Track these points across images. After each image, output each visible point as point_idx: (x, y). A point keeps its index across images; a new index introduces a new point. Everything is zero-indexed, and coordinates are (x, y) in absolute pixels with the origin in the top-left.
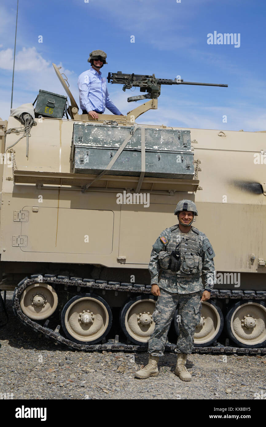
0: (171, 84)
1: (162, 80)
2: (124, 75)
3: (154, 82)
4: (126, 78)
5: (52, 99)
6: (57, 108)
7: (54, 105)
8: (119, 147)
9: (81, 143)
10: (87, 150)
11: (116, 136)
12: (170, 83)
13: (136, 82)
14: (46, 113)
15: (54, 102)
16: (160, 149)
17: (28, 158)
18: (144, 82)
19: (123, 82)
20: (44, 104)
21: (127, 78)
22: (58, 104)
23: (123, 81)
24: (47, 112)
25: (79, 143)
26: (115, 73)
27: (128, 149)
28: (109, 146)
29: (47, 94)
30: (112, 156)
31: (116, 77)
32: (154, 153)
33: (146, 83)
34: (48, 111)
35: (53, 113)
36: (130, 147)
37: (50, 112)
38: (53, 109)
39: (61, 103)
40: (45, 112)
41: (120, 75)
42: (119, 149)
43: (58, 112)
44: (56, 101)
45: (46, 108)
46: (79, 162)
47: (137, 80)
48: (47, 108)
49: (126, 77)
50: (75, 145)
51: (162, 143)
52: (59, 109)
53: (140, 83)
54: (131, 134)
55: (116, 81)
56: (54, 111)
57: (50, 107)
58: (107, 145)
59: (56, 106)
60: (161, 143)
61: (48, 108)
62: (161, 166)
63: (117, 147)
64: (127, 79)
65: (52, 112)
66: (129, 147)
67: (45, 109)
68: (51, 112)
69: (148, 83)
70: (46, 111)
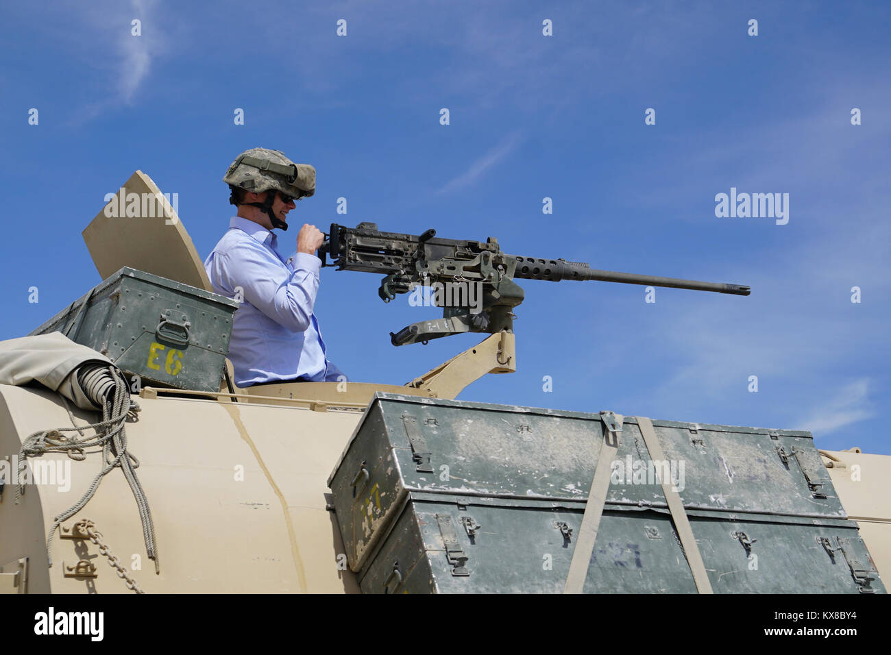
0: (559, 280)
1: (525, 260)
2: (386, 237)
3: (505, 267)
4: (396, 250)
5: (178, 311)
6: (200, 349)
7: (187, 336)
8: (581, 498)
9: (428, 483)
10: (463, 514)
11: (556, 451)
12: (554, 275)
13: (438, 264)
14: (153, 369)
15: (188, 323)
16: (736, 508)
17: (157, 565)
18: (466, 264)
19: (385, 264)
20: (144, 332)
21: (401, 249)
22: (202, 334)
23: (387, 260)
24: (158, 368)
25: (423, 484)
26: (352, 228)
27: (621, 508)
28: (545, 496)
29: (155, 287)
30: (567, 538)
31: (358, 243)
32: (718, 524)
33: (477, 269)
34: (162, 361)
35: (181, 371)
36: (625, 500)
37: (170, 364)
38: (180, 353)
39: (215, 326)
40: (151, 365)
41: (371, 236)
42: (588, 508)
43: (201, 368)
44: (192, 320)
45: (153, 349)
46: (447, 569)
47: (436, 258)
48: (158, 350)
49: (394, 246)
50: (406, 492)
51: (734, 480)
52: (206, 356)
53: (453, 268)
54: (612, 442)
55: (358, 258)
56: (186, 362)
57: (170, 345)
58: (535, 489)
59: (193, 338)
60: (731, 481)
61: (162, 347)
62: (766, 580)
63: (578, 498)
64: (399, 253)
65: (179, 366)
66: (621, 498)
67: (148, 351)
68: (173, 367)
69: (483, 268)
70: (155, 362)
